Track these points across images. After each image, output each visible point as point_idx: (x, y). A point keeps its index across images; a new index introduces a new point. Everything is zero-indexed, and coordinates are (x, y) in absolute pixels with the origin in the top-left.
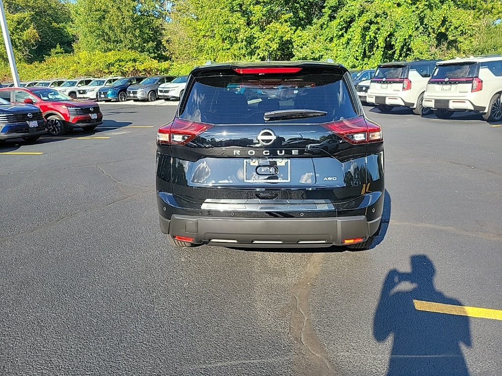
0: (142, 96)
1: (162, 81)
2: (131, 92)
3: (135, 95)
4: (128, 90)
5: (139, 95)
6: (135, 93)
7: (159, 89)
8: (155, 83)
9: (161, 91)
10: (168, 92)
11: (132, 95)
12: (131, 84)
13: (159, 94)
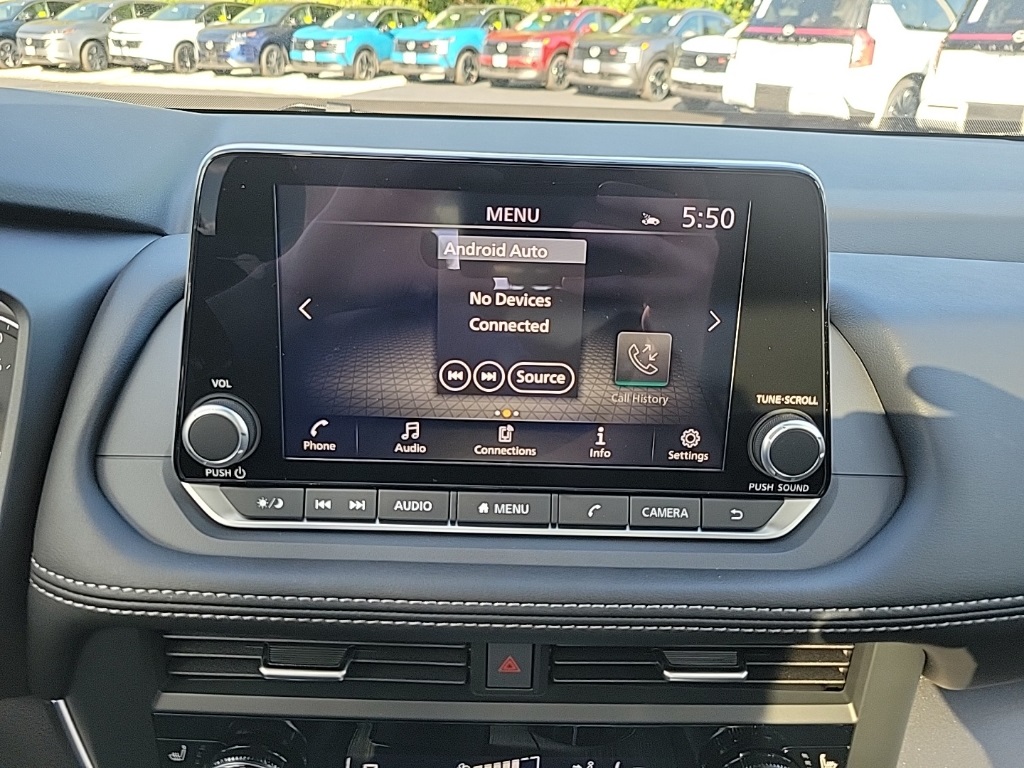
0: (62, 55)
1: (122, 13)
2: (29, 42)
3: (41, 52)
4: (18, 35)
5: (53, 54)
6: (39, 44)
7: (112, 36)
8: (103, 18)
9: (118, 43)
10: (137, 46)
11: (30, 50)
12: (33, 18)
13: (113, 50)
